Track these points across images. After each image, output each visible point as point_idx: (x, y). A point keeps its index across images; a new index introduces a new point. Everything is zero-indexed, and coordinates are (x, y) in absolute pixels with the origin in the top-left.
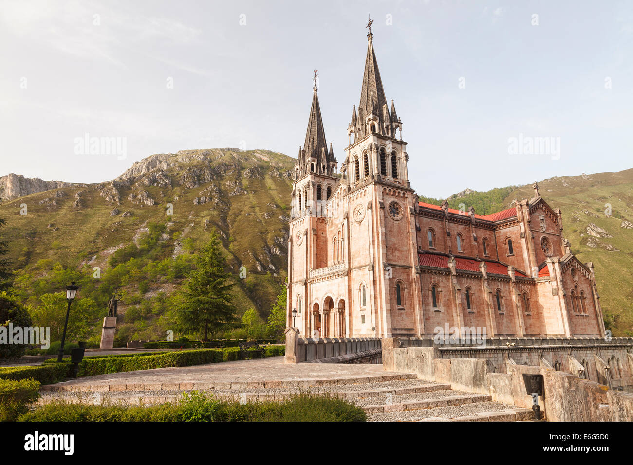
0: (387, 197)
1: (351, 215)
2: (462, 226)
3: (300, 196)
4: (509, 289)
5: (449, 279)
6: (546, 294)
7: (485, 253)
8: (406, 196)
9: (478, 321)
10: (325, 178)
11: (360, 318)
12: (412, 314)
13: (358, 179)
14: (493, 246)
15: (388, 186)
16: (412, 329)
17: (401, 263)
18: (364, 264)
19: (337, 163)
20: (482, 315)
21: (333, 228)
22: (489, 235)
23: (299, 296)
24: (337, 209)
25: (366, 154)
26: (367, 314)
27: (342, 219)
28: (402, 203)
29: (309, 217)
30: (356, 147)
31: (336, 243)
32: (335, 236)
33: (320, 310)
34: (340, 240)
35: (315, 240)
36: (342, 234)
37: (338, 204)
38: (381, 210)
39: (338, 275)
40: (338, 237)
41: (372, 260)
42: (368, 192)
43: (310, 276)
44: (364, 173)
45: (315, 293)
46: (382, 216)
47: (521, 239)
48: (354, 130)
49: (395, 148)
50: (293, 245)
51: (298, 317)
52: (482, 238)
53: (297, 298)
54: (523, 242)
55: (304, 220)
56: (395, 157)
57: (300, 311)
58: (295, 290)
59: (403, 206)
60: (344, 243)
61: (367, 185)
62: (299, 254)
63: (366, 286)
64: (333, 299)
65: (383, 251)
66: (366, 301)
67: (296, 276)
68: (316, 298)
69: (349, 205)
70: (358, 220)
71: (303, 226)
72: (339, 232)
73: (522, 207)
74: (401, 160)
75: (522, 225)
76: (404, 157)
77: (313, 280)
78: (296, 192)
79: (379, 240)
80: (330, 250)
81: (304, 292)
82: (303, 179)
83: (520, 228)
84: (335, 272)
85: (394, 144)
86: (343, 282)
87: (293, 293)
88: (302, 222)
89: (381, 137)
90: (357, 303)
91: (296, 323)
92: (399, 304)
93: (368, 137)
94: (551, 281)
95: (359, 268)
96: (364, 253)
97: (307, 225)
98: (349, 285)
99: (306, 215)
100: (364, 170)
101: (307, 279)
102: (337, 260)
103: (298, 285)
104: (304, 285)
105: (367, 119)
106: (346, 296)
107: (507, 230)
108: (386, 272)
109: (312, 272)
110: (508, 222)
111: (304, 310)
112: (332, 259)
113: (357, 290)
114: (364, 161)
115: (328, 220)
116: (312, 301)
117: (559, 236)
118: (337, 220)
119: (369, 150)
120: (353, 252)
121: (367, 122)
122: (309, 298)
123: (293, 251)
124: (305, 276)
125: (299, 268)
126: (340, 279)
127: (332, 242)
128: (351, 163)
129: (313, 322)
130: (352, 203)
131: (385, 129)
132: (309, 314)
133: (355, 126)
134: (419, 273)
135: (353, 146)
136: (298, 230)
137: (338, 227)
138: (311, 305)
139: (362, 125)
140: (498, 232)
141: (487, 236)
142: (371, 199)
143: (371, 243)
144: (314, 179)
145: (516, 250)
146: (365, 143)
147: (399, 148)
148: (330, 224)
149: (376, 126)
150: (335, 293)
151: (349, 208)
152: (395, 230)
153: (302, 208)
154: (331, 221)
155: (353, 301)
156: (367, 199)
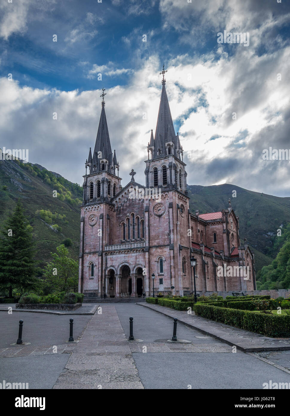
0: (179, 201)
1: (151, 209)
4: (221, 264)
5: (201, 257)
7: (201, 241)
9: (210, 283)
10: (113, 177)
11: (159, 281)
12: (188, 279)
15: (180, 193)
18: (164, 245)
19: (119, 166)
20: (211, 280)
21: (121, 216)
23: (91, 264)
24: (126, 202)
25: (164, 168)
26: (164, 278)
27: (131, 210)
28: (185, 206)
29: (105, 205)
30: (156, 162)
31: (123, 227)
32: (123, 221)
33: (116, 275)
34: (127, 224)
35: (109, 223)
36: (130, 221)
37: (127, 198)
38: (178, 209)
39: (136, 250)
40: (126, 222)
41: (172, 243)
42: (168, 196)
43: (105, 250)
44: (162, 181)
45: (110, 262)
46: (178, 214)
47: (223, 233)
48: (153, 149)
49: (181, 167)
50: (85, 224)
51: (91, 280)
52: (200, 231)
53: (89, 265)
54: (225, 235)
55: (98, 207)
56: (180, 173)
57: (92, 275)
58: (87, 259)
59: (185, 208)
60: (131, 228)
61: (168, 191)
62: (92, 232)
63: (164, 260)
64: (130, 267)
65: (179, 237)
66: (163, 269)
67: (88, 248)
68: (111, 266)
69: (149, 202)
70: (158, 214)
71: (98, 211)
72: (127, 219)
73: (226, 214)
74: (184, 176)
75: (225, 225)
76: (185, 174)
77: (109, 253)
78: (87, 184)
79: (177, 229)
80: (118, 231)
81: (100, 261)
82: (97, 175)
83: (223, 227)
84: (134, 248)
85: (180, 165)
86: (140, 255)
87: (85, 261)
88: (97, 208)
89: (176, 159)
90: (155, 270)
91: (88, 284)
92: (183, 272)
93: (169, 158)
94: (239, 260)
95: (158, 247)
96: (163, 237)
97: (103, 211)
98: (149, 258)
99: (102, 203)
100: (162, 179)
101: (103, 252)
102: (124, 239)
103: (91, 256)
104: (100, 256)
105: (166, 144)
106: (145, 265)
107: (214, 226)
108: (181, 251)
109: (108, 247)
110: (215, 222)
111: (100, 274)
112: (119, 238)
113: (155, 261)
114: (162, 173)
115: (116, 209)
116: (106, 268)
117: (237, 233)
118: (126, 210)
119: (170, 167)
120: (152, 236)
121: (166, 146)
122: (104, 266)
123: (85, 229)
124: (101, 249)
125: (92, 243)
126: (137, 253)
127: (120, 226)
128: (151, 172)
129: (107, 283)
130: (152, 201)
131: (177, 153)
132: (104, 277)
133: (155, 146)
134: (193, 253)
135: (153, 161)
136: (91, 214)
137: (126, 215)
138: (105, 270)
139: (162, 147)
140: (208, 228)
141: (203, 230)
142: (171, 201)
143: (172, 231)
144: (107, 177)
145: (219, 240)
146: (165, 161)
147: (183, 168)
148: (119, 212)
149: (173, 151)
150: (132, 263)
151: (149, 204)
152: (182, 223)
153: (94, 197)
154: (119, 210)
155: (152, 269)
156: (167, 201)
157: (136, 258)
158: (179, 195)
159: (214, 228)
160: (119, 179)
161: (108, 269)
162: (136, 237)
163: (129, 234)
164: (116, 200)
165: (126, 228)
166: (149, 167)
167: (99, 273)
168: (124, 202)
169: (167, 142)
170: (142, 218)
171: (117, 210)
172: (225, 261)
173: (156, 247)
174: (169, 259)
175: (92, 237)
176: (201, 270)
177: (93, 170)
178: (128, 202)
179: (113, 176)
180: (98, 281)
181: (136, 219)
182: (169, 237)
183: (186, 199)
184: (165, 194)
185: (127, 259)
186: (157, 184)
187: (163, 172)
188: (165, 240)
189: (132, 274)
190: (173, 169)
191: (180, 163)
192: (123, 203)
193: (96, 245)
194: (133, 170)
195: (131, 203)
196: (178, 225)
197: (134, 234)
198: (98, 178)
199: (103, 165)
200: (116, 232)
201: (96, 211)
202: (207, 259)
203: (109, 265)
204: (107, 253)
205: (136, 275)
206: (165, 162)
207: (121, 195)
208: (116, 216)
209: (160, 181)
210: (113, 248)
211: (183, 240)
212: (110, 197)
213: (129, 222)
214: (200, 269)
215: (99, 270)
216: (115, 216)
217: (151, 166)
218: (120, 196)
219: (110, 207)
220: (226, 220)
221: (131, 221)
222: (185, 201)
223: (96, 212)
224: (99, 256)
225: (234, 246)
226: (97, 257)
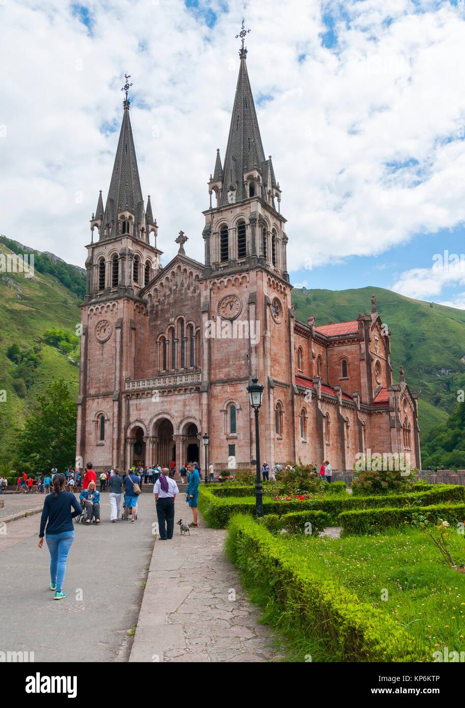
0: (270, 290)
1: (214, 307)
2: (303, 338)
3: (103, 268)
4: (354, 418)
5: (314, 403)
6: (381, 425)
7: (318, 374)
8: (286, 292)
9: (332, 454)
10: (144, 247)
11: (227, 449)
12: (287, 446)
13: (224, 259)
14: (325, 366)
15: (271, 275)
18: (238, 378)
19: (157, 228)
20: (335, 447)
21: (158, 323)
23: (100, 416)
24: (169, 296)
25: (241, 225)
26: (238, 444)
27: (177, 312)
28: (282, 301)
29: (126, 301)
30: (224, 213)
31: (162, 344)
32: (162, 333)
33: (146, 437)
34: (171, 340)
35: (133, 337)
36: (176, 332)
37: (171, 288)
38: (268, 307)
39: (185, 390)
40: (167, 336)
41: (254, 373)
42: (248, 280)
43: (127, 389)
44: (237, 252)
45: (135, 412)
46: (268, 316)
47: (360, 360)
48: (220, 187)
49: (275, 225)
50: (89, 340)
51: (99, 447)
52: (317, 356)
53: (96, 419)
54: (363, 365)
55: (114, 305)
56: (273, 237)
57: (102, 438)
58: (93, 406)
59: (283, 306)
60: (178, 346)
61: (247, 271)
62: (102, 355)
63: (238, 407)
64: (173, 422)
65: (269, 362)
66: (235, 426)
67: (94, 386)
68: (137, 420)
69: (210, 293)
70: (228, 317)
71: (112, 314)
72: (169, 329)
73: (365, 323)
74: (281, 242)
75: (363, 344)
76: (283, 239)
77: (132, 395)
78: (94, 261)
79: (264, 347)
80: (152, 353)
81: (116, 410)
82: (111, 243)
83: (360, 348)
84: (181, 386)
85: (275, 219)
86: (192, 400)
87: (88, 411)
88: (111, 308)
89: (265, 206)
90: (221, 429)
91: (94, 454)
92: (277, 432)
93: (250, 203)
94: (389, 412)
95: (226, 382)
96: (237, 363)
97: (122, 314)
98: (208, 405)
99: (120, 298)
100: (237, 247)
101: (121, 393)
102: (165, 369)
103: (100, 400)
104: (117, 400)
105: (246, 176)
106: (201, 419)
107: (343, 348)
108: (271, 391)
109: (131, 383)
110: (346, 339)
111: (115, 437)
112: (155, 366)
113: (221, 411)
114: (237, 234)
115: (149, 309)
116: (128, 424)
117: (387, 361)
118: (167, 311)
119: (253, 220)
120: (216, 360)
121: (245, 179)
122: (124, 420)
123: (89, 349)
124: (117, 388)
125: (101, 375)
126: (187, 395)
127: (156, 343)
128: (214, 234)
129: (128, 454)
130: (216, 291)
131: (268, 196)
132: (123, 442)
133: (223, 182)
134: (296, 394)
135: (219, 210)
136: (101, 319)
137: (169, 321)
138: (126, 429)
139: (237, 182)
140: (331, 350)
141: (321, 354)
142: (253, 289)
143: (253, 350)
144: (132, 247)
145: (351, 374)
146: (242, 210)
147: (279, 226)
148: (154, 316)
149: (258, 190)
150: (176, 415)
151: (210, 298)
152: (276, 336)
153: (106, 286)
154: (154, 312)
155: (214, 425)
156: (245, 290)
157: (185, 405)
158: (269, 279)
159: (343, 351)
160: (156, 253)
161: (132, 426)
162: (187, 363)
163: (173, 359)
164: (148, 293)
165: (169, 348)
166: (211, 223)
167: (113, 433)
168: (165, 296)
169: (248, 171)
170: (198, 327)
171: (151, 312)
172: (363, 412)
173: (223, 382)
174: (247, 405)
175: (103, 364)
176: (315, 429)
177: (105, 234)
178: (172, 296)
179: (146, 246)
180: (111, 449)
181: (187, 328)
182: (249, 361)
183: (284, 288)
184: (242, 276)
185: (167, 407)
186: (227, 258)
187: (239, 233)
188: (241, 369)
189: (176, 436)
190: (257, 225)
191: (274, 215)
192: (162, 299)
193: (110, 379)
194: (182, 233)
195: (178, 297)
196: (268, 339)
197: (183, 359)
198: (114, 249)
199: (124, 223)
200: (149, 355)
201: (109, 314)
202: (327, 407)
203: (132, 419)
204: (129, 395)
205: (185, 438)
206: (243, 212)
207: (160, 283)
208: (150, 324)
209: (232, 251)
210: (142, 385)
211: (277, 368)
212: (138, 287)
213: (173, 335)
214: (311, 426)
215: (113, 428)
216: (147, 324)
217: (214, 222)
218: (156, 284)
219: (137, 306)
220: (366, 335)
221: (177, 334)
222: (282, 293)
223: (108, 317)
224: (114, 401)
225: (381, 385)
226: (111, 403)
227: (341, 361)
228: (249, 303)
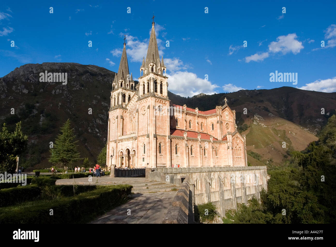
0: (157, 103)
1: (139, 110)
2: (192, 117)
3: (115, 99)
4: (210, 146)
5: (183, 142)
6: (225, 148)
7: (202, 129)
8: (166, 103)
9: (195, 160)
10: (128, 90)
11: (142, 159)
12: (165, 158)
13: (144, 93)
14: (205, 126)
15: (158, 98)
16: (165, 164)
17: (162, 134)
18: (145, 134)
20: (197, 157)
21: (131, 116)
22: (204, 121)
25: (148, 81)
26: (145, 157)
29: (120, 109)
30: (143, 78)
33: (124, 155)
35: (122, 121)
39: (133, 139)
45: (121, 147)
48: (143, 69)
49: (162, 80)
50: (111, 123)
52: (200, 123)
53: (112, 149)
54: (218, 125)
55: (116, 111)
56: (161, 84)
58: (111, 145)
62: (114, 127)
63: (145, 144)
64: (130, 150)
65: (154, 129)
66: (145, 151)
67: (111, 138)
70: (143, 113)
72: (134, 118)
73: (219, 109)
74: (165, 86)
77: (120, 141)
78: (113, 97)
80: (129, 126)
81: (116, 146)
82: (117, 90)
83: (217, 119)
84: (131, 137)
86: (134, 142)
90: (141, 152)
92: (160, 153)
93: (150, 74)
94: (227, 143)
95: (143, 136)
96: (145, 129)
97: (118, 114)
98: (137, 144)
100: (147, 89)
103: (113, 143)
104: (116, 143)
105: (149, 65)
106: (136, 148)
107: (212, 119)
108: (155, 138)
109: (120, 137)
110: (213, 116)
112: (130, 130)
113: (141, 146)
114: (147, 85)
117: (234, 123)
120: (140, 128)
122: (118, 149)
123: (110, 126)
124: (116, 139)
125: (113, 134)
127: (130, 122)
128: (141, 85)
130: (140, 105)
131: (158, 70)
132: (118, 156)
134: (170, 139)
137: (133, 115)
139: (147, 67)
140: (208, 120)
142: (149, 104)
143: (149, 125)
145: (215, 128)
146: (148, 77)
150: (131, 147)
152: (160, 119)
153: (115, 105)
154: (130, 112)
158: (156, 99)
160: (133, 92)
161: (120, 151)
164: (128, 106)
172: (216, 143)
175: (114, 131)
182: (148, 128)
184: (147, 99)
185: (128, 145)
189: (130, 154)
190: (152, 81)
191: (161, 77)
193: (115, 136)
196: (153, 120)
199: (120, 83)
201: (115, 114)
205: (133, 155)
209: (145, 91)
210: (123, 137)
211: (160, 130)
212: (125, 104)
217: (141, 81)
219: (124, 111)
220: (219, 114)
222: (164, 103)
227: (212, 124)
228: (148, 108)
